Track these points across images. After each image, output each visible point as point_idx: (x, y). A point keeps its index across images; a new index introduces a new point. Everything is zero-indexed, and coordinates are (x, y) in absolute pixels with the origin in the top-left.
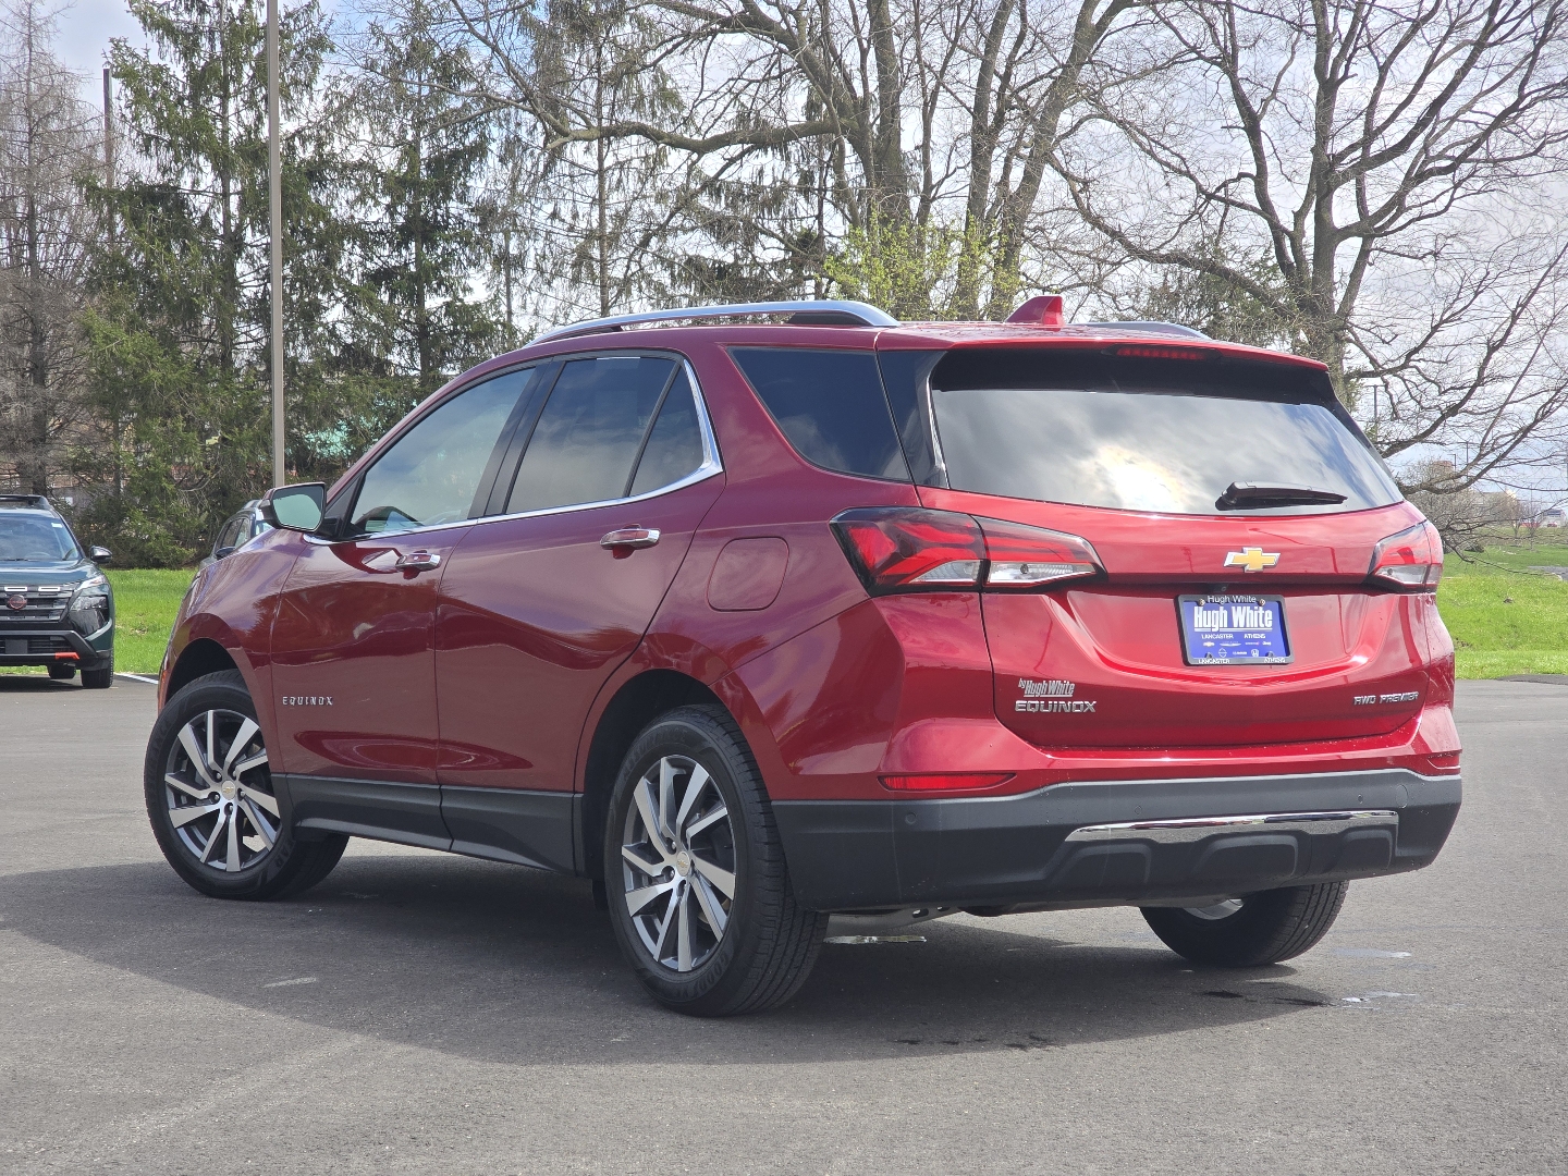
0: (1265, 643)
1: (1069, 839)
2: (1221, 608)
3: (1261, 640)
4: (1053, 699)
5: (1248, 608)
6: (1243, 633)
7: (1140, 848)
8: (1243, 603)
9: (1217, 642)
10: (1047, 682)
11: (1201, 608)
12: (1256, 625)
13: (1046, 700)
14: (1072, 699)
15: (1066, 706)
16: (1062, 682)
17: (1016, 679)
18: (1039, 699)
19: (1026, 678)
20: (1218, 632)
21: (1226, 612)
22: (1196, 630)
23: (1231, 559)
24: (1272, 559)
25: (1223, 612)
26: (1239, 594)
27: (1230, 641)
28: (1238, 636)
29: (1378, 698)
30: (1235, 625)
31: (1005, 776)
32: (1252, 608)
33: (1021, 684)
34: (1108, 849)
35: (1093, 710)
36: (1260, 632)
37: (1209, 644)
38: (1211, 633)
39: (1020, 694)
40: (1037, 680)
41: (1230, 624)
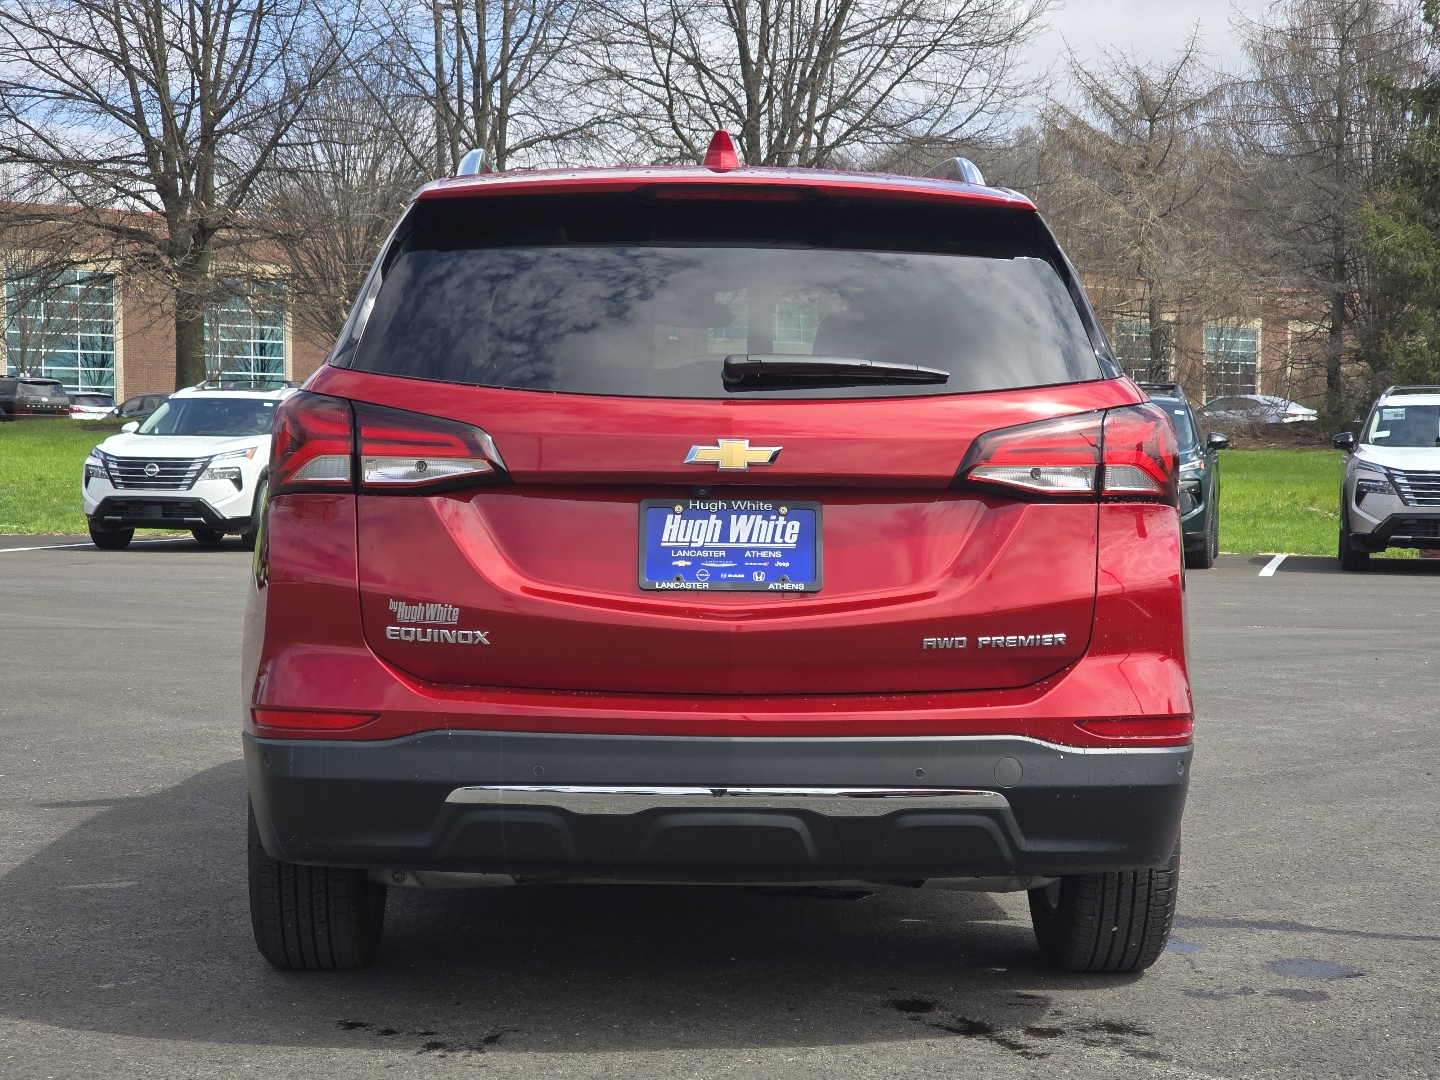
0: (779, 564)
1: (449, 799)
2: (713, 517)
3: (773, 560)
4: (433, 626)
5: (760, 517)
6: (745, 550)
7: (550, 819)
8: (749, 512)
9: (697, 562)
10: (424, 605)
11: (678, 517)
12: (769, 540)
13: (425, 627)
14: (458, 628)
15: (450, 636)
16: (443, 605)
17: (385, 599)
18: (415, 625)
19: (398, 599)
20: (702, 548)
21: (719, 523)
22: (663, 544)
23: (701, 454)
24: (763, 455)
25: (715, 523)
26: (743, 499)
27: (721, 559)
28: (736, 554)
29: (973, 642)
30: (733, 538)
31: (369, 718)
32: (766, 518)
33: (393, 605)
34: (502, 816)
35: (486, 642)
36: (773, 550)
37: (681, 563)
38: (689, 548)
39: (392, 619)
40: (411, 602)
41: (725, 536)
